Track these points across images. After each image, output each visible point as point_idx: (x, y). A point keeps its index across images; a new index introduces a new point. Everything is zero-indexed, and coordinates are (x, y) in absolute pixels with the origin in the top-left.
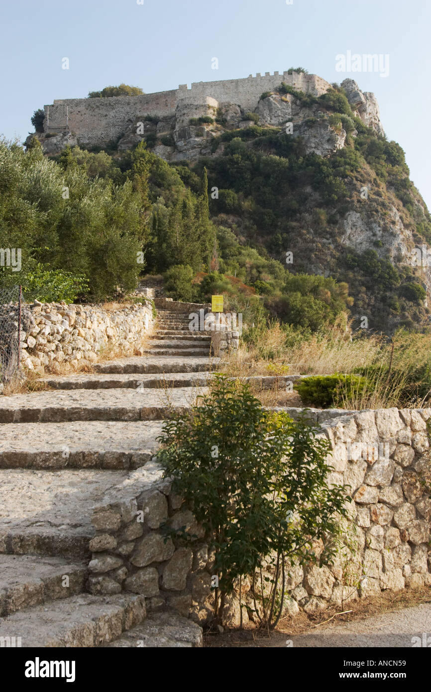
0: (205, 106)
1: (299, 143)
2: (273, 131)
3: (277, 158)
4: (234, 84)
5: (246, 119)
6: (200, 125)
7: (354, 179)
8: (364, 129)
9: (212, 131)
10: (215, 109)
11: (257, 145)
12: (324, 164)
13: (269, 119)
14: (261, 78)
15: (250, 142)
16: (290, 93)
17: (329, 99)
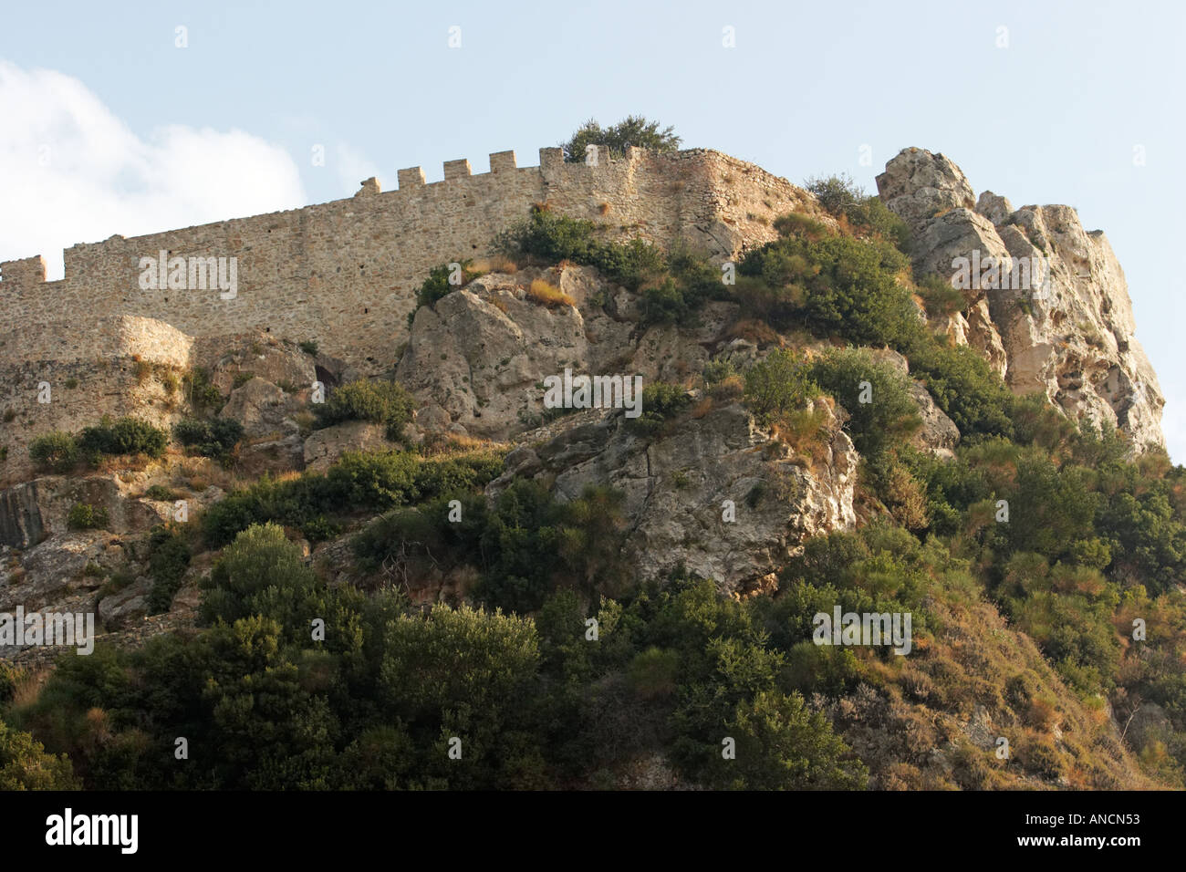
0: (117, 363)
1: (594, 527)
2: (477, 466)
3: (470, 616)
4: (282, 234)
5: (339, 416)
6: (93, 466)
7: (896, 694)
8: (995, 413)
9: (156, 493)
10: (178, 379)
11: (376, 551)
12: (727, 628)
13: (470, 401)
14: (426, 192)
15: (342, 541)
16: (576, 258)
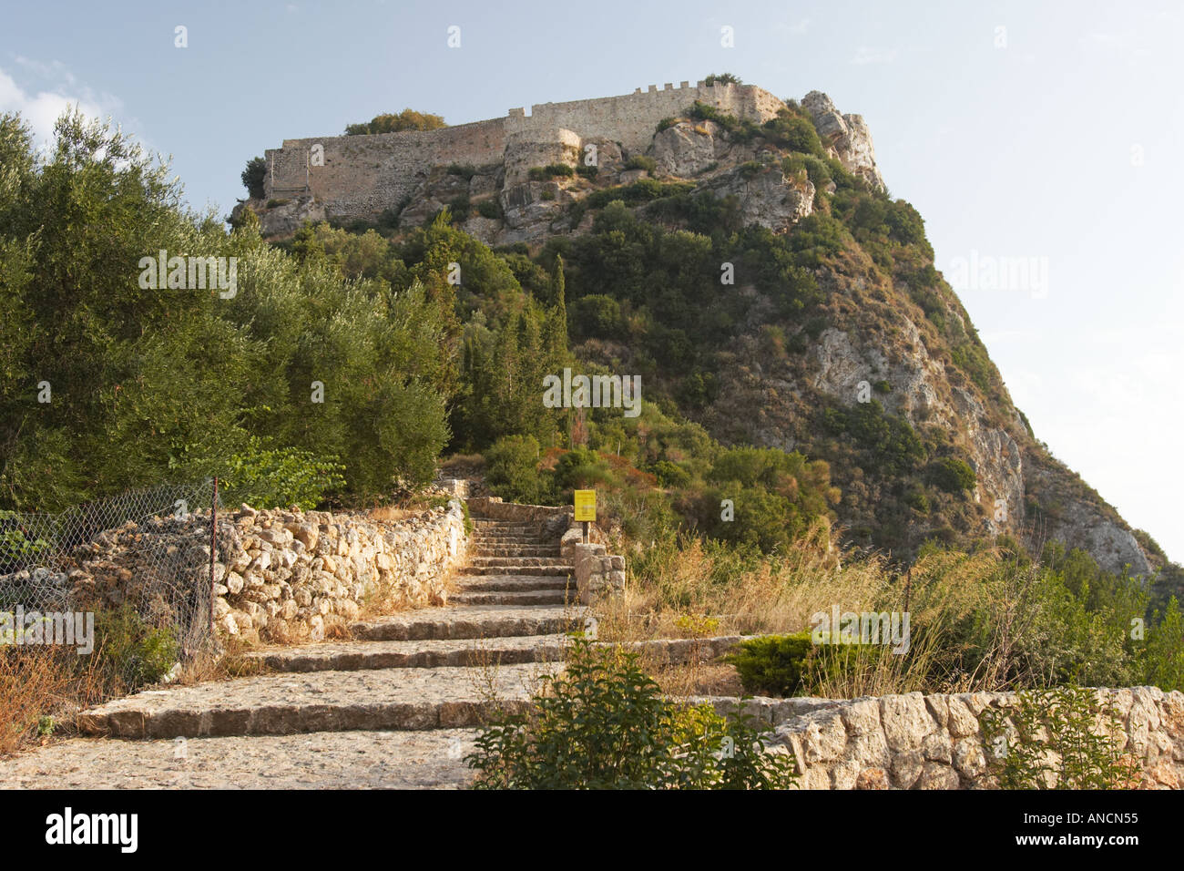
0: (557, 145)
1: (730, 207)
2: (682, 186)
3: (691, 235)
4: (609, 105)
5: (633, 167)
6: (550, 179)
7: (833, 270)
8: (848, 181)
9: (571, 189)
10: (576, 151)
11: (653, 212)
12: (777, 244)
13: (674, 165)
14: (658, 94)
15: (639, 208)
16: (711, 119)
17: (782, 129)
